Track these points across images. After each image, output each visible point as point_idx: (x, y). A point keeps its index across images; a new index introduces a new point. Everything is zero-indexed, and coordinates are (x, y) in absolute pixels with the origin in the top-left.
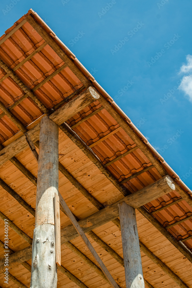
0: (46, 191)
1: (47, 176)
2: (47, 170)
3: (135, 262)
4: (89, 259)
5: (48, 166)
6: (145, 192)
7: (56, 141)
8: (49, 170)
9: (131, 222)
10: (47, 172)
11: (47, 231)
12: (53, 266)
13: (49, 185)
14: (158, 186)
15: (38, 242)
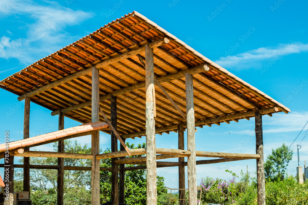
0: (149, 86)
1: (149, 79)
2: (149, 76)
3: (190, 103)
4: (176, 86)
5: (149, 74)
6: (196, 70)
7: (152, 59)
8: (150, 75)
9: (190, 82)
10: (149, 77)
11: (150, 104)
12: (153, 118)
13: (150, 83)
14: (201, 69)
15: (147, 109)
